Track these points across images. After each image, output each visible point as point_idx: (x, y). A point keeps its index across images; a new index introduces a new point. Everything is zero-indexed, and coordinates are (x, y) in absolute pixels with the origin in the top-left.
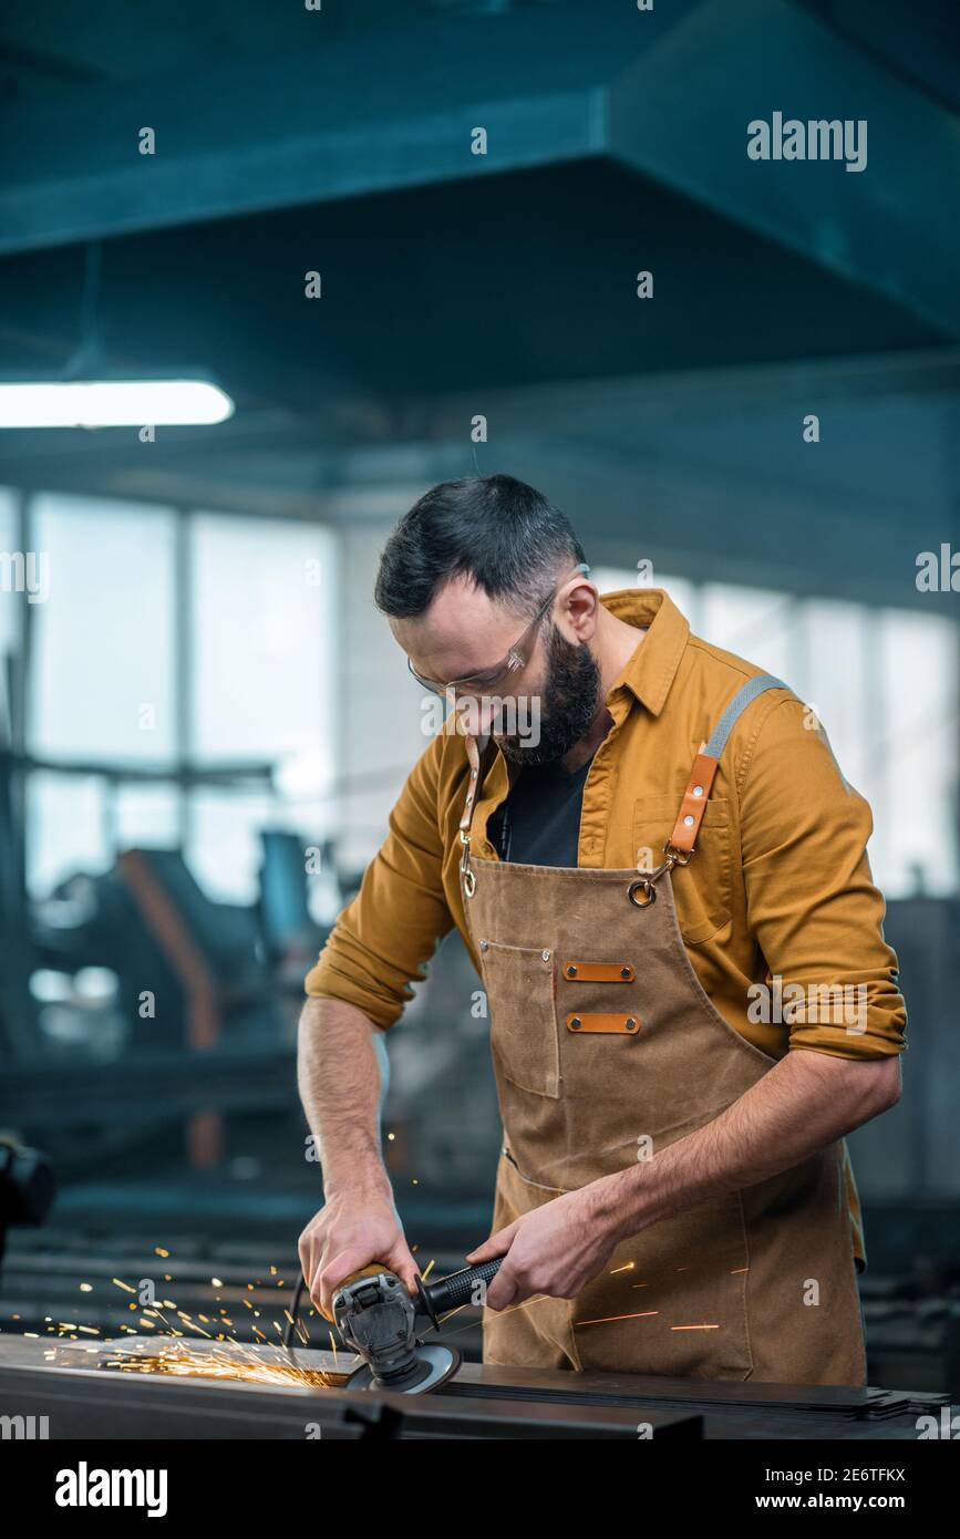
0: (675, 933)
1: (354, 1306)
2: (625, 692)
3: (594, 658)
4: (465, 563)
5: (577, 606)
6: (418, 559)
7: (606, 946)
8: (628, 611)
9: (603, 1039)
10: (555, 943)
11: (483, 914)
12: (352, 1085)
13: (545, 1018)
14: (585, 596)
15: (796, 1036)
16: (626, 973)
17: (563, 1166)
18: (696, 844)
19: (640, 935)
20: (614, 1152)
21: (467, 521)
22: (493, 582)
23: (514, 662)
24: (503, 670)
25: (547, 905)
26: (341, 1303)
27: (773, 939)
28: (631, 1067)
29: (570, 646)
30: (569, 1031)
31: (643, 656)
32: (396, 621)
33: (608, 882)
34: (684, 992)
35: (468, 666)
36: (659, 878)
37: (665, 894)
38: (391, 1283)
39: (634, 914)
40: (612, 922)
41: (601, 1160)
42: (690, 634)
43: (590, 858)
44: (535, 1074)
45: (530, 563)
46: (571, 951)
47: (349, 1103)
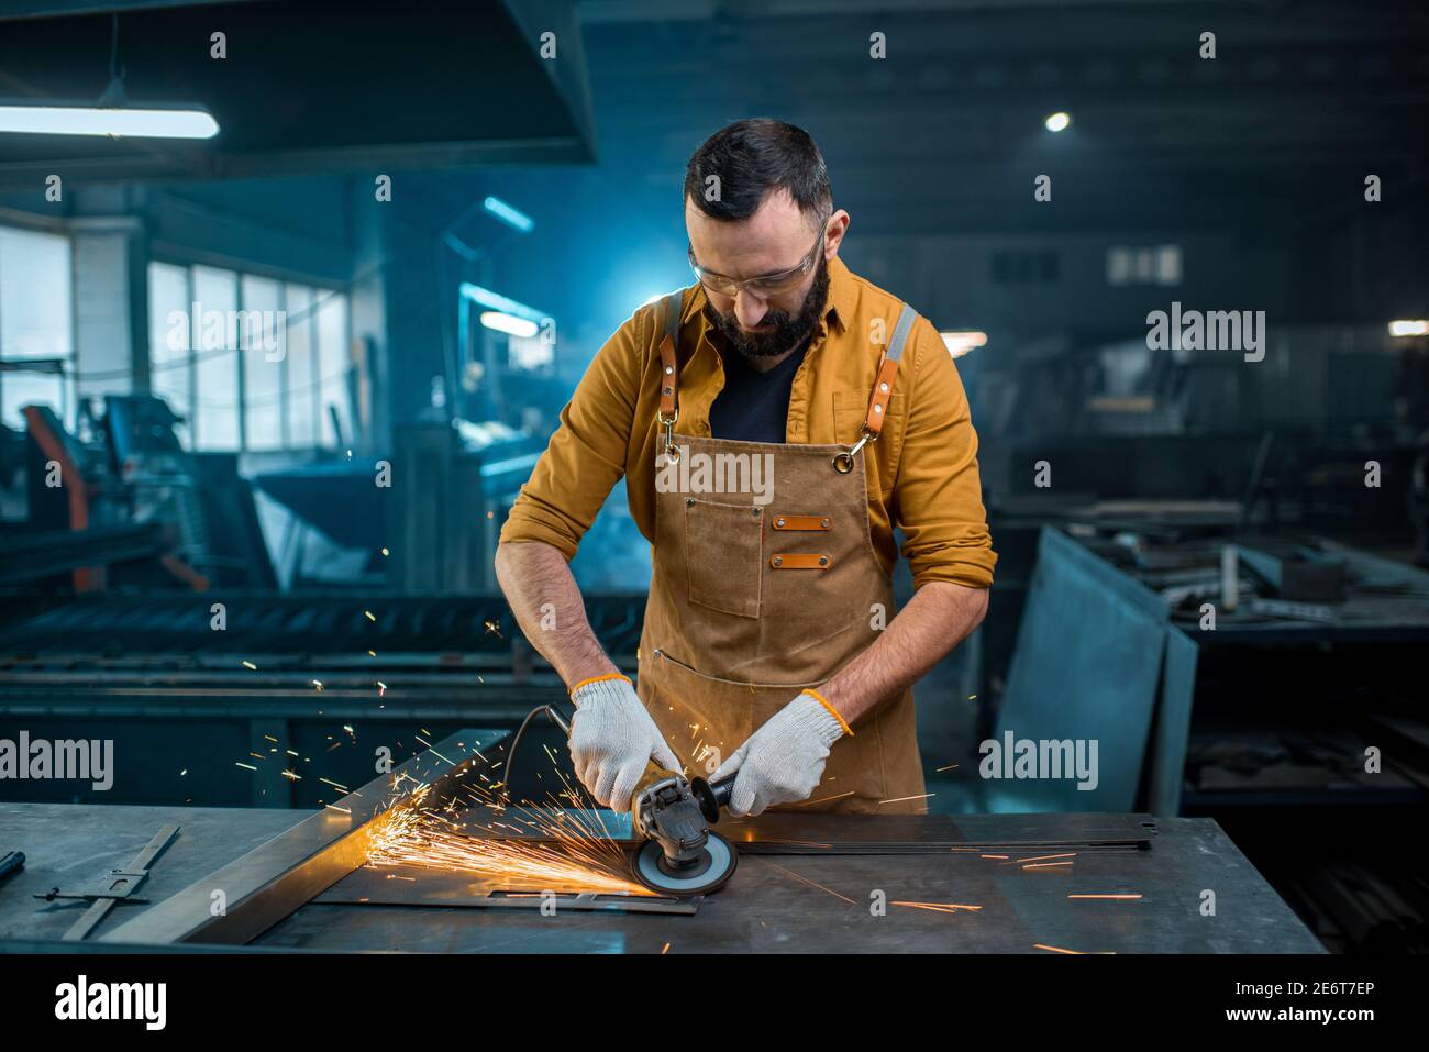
0: (863, 493)
4: (786, 181)
5: (834, 233)
7: (811, 503)
9: (800, 574)
12: (568, 605)
13: (752, 558)
16: (823, 524)
17: (752, 666)
18: (884, 426)
19: (839, 495)
20: (797, 655)
22: (803, 201)
24: (798, 272)
28: (818, 593)
29: (824, 262)
30: (772, 567)
33: (814, 455)
34: (860, 538)
36: (858, 451)
37: (860, 462)
38: (684, 785)
39: (836, 479)
40: (817, 485)
41: (786, 661)
43: (796, 436)
44: (737, 600)
46: (780, 507)
47: (571, 620)
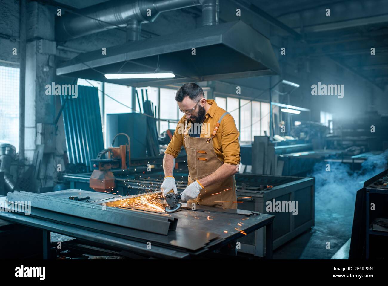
0: (212, 147)
1: (167, 197)
2: (208, 114)
3: (205, 109)
4: (188, 95)
5: (203, 102)
6: (182, 94)
7: (203, 148)
8: (209, 102)
9: (202, 161)
10: (196, 147)
11: (187, 143)
13: (195, 158)
14: (204, 101)
15: (225, 161)
16: (206, 152)
18: (216, 135)
19: (208, 147)
21: (189, 89)
22: (192, 98)
23: (194, 109)
24: (192, 110)
25: (195, 142)
26: (166, 197)
27: (224, 147)
28: (206, 165)
29: (202, 107)
30: (198, 160)
31: (211, 109)
32: (178, 102)
33: (204, 140)
34: (213, 155)
35: (188, 109)
36: (211, 139)
37: (211, 141)
38: (173, 194)
39: (207, 144)
40: (204, 145)
42: (217, 106)
43: (202, 136)
44: (193, 165)
45: (197, 95)
46: (198, 149)
